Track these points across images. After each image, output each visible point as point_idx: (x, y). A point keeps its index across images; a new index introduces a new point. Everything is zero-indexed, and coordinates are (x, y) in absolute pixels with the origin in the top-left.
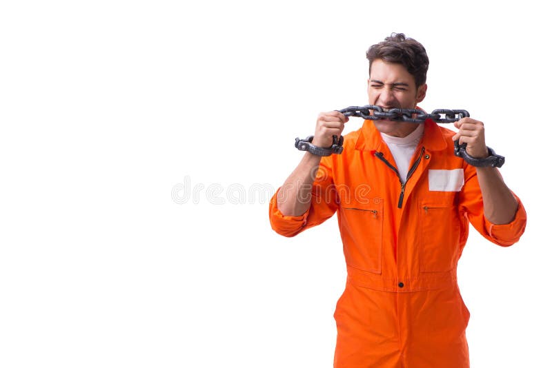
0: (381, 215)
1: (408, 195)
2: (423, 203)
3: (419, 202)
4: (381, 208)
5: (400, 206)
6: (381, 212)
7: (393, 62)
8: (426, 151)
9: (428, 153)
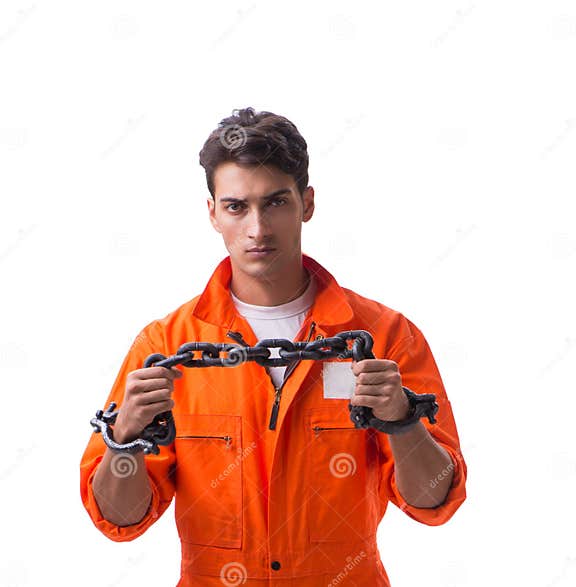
0: (239, 443)
1: (287, 408)
2: (313, 419)
3: (307, 418)
4: (238, 431)
5: (273, 427)
6: (239, 437)
7: (252, 164)
8: (317, 327)
9: (322, 332)
